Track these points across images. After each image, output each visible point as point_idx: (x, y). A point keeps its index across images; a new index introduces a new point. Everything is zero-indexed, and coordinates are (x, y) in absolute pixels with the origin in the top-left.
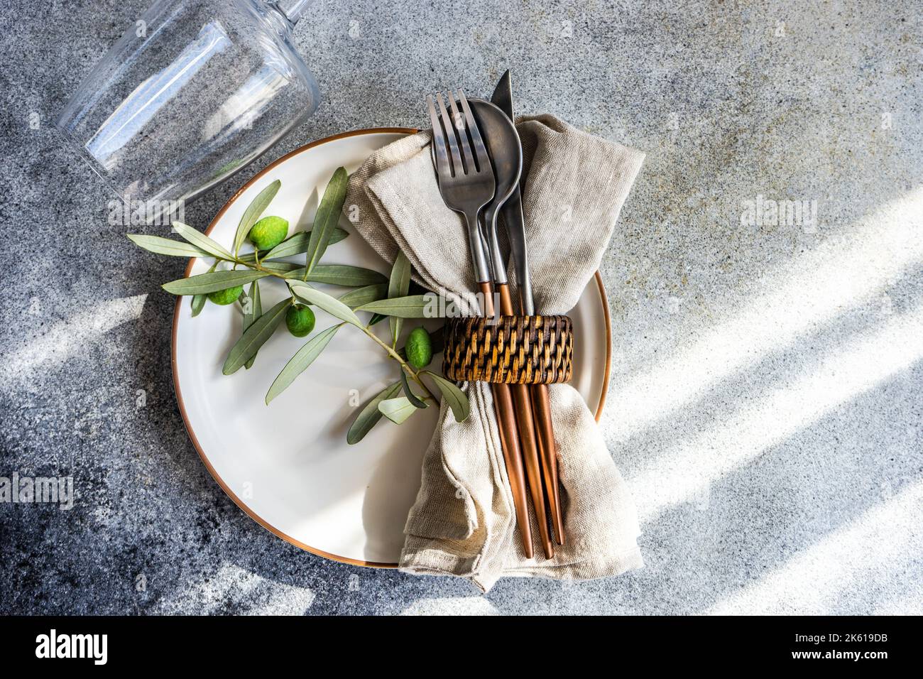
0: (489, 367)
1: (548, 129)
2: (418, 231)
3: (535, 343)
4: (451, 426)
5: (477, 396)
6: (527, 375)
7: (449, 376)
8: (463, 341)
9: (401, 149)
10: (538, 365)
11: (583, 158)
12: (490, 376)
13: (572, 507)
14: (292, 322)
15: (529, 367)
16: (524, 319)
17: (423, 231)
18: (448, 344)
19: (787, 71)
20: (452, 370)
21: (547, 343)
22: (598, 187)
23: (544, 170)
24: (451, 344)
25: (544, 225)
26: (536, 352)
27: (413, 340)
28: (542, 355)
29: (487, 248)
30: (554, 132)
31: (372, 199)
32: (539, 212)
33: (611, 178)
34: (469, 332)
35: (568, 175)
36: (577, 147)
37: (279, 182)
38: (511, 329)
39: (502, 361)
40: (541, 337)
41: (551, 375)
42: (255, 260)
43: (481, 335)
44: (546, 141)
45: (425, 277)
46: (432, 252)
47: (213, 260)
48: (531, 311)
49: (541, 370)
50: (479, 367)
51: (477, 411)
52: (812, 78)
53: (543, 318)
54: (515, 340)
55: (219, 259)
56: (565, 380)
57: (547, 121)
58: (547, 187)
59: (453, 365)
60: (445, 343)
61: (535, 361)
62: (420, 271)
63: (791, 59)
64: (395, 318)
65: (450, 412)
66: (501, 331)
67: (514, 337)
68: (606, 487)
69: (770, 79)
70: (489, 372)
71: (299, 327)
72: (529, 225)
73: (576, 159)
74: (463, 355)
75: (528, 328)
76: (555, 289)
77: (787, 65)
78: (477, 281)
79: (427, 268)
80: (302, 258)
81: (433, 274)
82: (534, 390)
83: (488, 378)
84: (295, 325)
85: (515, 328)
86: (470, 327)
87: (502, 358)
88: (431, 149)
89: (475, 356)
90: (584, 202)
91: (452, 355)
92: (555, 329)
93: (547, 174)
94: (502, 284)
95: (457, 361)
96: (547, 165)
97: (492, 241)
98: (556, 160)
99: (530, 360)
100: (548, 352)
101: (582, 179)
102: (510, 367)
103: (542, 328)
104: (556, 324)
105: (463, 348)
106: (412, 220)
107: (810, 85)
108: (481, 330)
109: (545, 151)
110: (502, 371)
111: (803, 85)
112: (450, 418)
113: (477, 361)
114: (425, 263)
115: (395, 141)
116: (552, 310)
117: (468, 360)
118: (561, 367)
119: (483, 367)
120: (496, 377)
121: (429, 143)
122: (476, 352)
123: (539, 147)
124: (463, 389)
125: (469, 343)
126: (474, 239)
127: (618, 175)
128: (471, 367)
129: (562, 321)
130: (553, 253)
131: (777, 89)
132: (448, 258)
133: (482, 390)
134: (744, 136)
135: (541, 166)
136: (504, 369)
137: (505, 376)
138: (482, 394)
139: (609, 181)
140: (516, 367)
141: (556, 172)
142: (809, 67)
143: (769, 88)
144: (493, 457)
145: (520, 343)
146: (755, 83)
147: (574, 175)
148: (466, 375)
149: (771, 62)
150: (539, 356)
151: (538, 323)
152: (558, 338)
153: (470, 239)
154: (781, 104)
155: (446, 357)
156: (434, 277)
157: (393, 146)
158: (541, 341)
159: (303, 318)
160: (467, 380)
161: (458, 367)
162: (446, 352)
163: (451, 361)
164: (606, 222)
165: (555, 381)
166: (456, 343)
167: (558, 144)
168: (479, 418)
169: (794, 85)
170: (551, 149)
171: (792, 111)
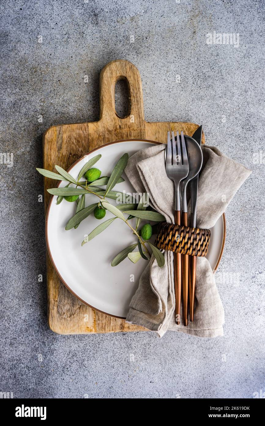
0: (175, 246)
1: (214, 153)
2: (155, 186)
3: (195, 239)
4: (155, 267)
5: (167, 256)
6: (190, 252)
7: (158, 246)
8: (166, 234)
9: (153, 150)
10: (195, 248)
11: (226, 168)
12: (174, 250)
13: (199, 308)
14: (97, 213)
15: (191, 249)
16: (193, 229)
17: (157, 186)
18: (159, 233)
19: (60, 101)
20: (159, 244)
21: (200, 240)
22: (231, 181)
23: (209, 170)
24: (161, 234)
25: (205, 192)
26: (195, 243)
27: (145, 229)
28: (197, 245)
29: (181, 198)
30: (217, 155)
31: (139, 170)
32: (205, 186)
33: (236, 178)
34: (169, 230)
35: (219, 174)
36: (225, 163)
37: (101, 155)
38: (187, 232)
39: (180, 245)
40: (198, 238)
41: (199, 253)
42: (85, 185)
43: (174, 232)
44: (212, 158)
45: (154, 204)
46: (159, 195)
47: (68, 182)
48: (195, 226)
49: (196, 251)
50: (171, 245)
51: (167, 262)
52: (70, 104)
53: (200, 230)
54: (187, 237)
55: (71, 182)
56: (204, 256)
57: (214, 150)
58: (210, 177)
59: (160, 242)
60: (158, 233)
61: (194, 247)
62: (153, 202)
63: (62, 96)
64: (138, 218)
65: (155, 261)
66: (182, 232)
67: (187, 236)
68: (214, 302)
69: (53, 104)
70: (175, 248)
71: (99, 216)
72: (200, 190)
73: (223, 167)
74: (165, 239)
75: (193, 233)
76: (206, 218)
77: (61, 99)
78: (175, 209)
79: (156, 201)
80: (105, 187)
81: (158, 204)
82: (191, 258)
83: (174, 251)
84: (98, 215)
85: (188, 232)
86: (170, 229)
87: (181, 243)
88: (165, 152)
89: (170, 241)
90: (224, 185)
91: (161, 238)
92: (204, 235)
93: (210, 171)
94: (185, 213)
95: (162, 241)
96: (211, 168)
97: (184, 194)
98: (215, 167)
99: (192, 246)
100: (200, 243)
101: (224, 176)
102: (184, 247)
103: (199, 234)
104: (205, 233)
105: (165, 236)
106: (153, 181)
107: (69, 107)
108: (174, 231)
109: (211, 162)
110: (180, 249)
111: (66, 107)
112: (155, 263)
113: (170, 243)
114: (155, 199)
115: (151, 146)
116: (203, 227)
117: (167, 241)
118: (204, 251)
119: (173, 246)
120: (177, 251)
121: (165, 149)
122: (170, 239)
123: (209, 160)
124: (162, 252)
125: (168, 235)
126: (176, 192)
127: (239, 178)
128: (167, 244)
129: (207, 232)
130: (207, 202)
131: (56, 108)
132: (165, 198)
133: (170, 254)
134: (41, 127)
135: (209, 168)
136: (181, 248)
137: (181, 251)
138: (170, 256)
139: (235, 179)
140: (186, 248)
141: (214, 171)
142: (69, 100)
143: (53, 108)
144: (170, 282)
145: (189, 239)
146: (47, 105)
147: (221, 174)
148: (165, 248)
149: (54, 97)
150: (196, 245)
151: (198, 232)
152: (204, 238)
153: (175, 192)
154: (57, 114)
155: (157, 238)
156: (158, 205)
157: (150, 149)
158: (198, 239)
159: (102, 213)
160: (165, 249)
161: (162, 243)
162: (158, 236)
163: (160, 240)
164: (231, 194)
165: (201, 256)
166: (163, 233)
167: (217, 160)
168: (167, 265)
169: (63, 107)
170: (214, 162)
171: (61, 118)
